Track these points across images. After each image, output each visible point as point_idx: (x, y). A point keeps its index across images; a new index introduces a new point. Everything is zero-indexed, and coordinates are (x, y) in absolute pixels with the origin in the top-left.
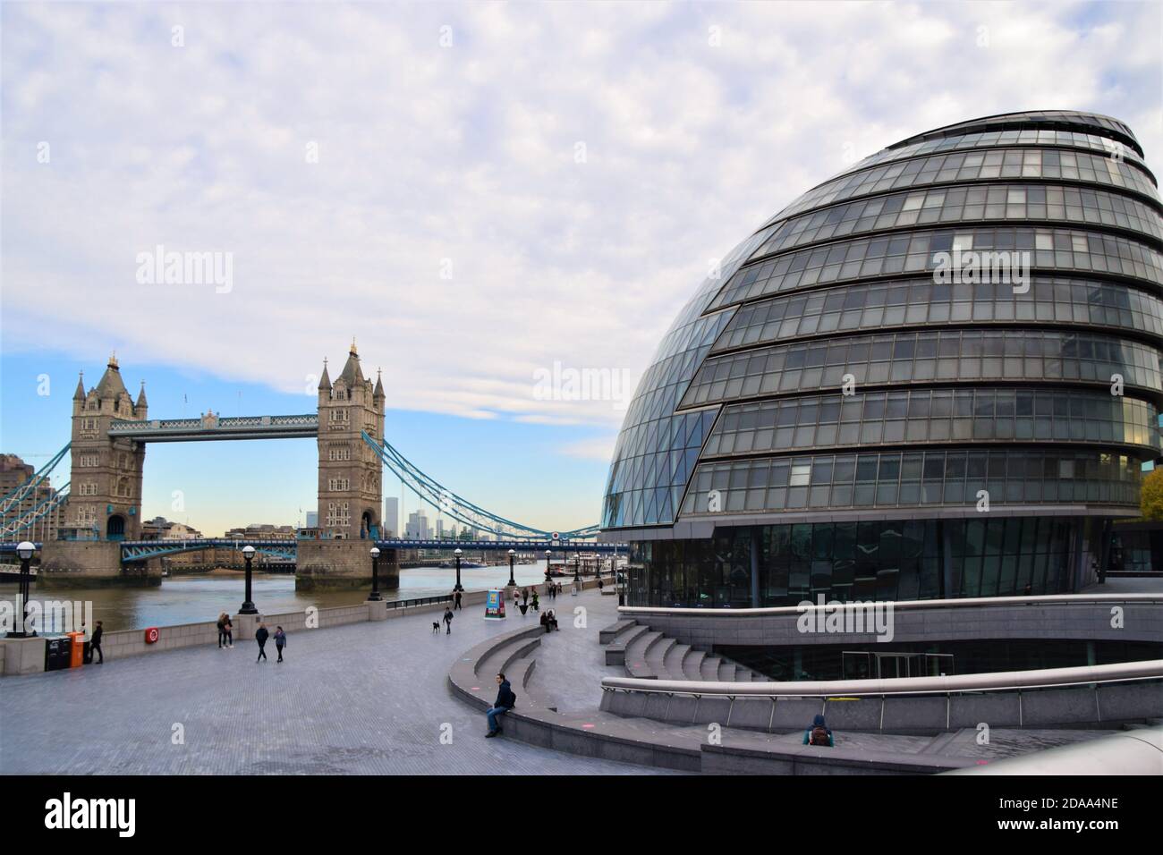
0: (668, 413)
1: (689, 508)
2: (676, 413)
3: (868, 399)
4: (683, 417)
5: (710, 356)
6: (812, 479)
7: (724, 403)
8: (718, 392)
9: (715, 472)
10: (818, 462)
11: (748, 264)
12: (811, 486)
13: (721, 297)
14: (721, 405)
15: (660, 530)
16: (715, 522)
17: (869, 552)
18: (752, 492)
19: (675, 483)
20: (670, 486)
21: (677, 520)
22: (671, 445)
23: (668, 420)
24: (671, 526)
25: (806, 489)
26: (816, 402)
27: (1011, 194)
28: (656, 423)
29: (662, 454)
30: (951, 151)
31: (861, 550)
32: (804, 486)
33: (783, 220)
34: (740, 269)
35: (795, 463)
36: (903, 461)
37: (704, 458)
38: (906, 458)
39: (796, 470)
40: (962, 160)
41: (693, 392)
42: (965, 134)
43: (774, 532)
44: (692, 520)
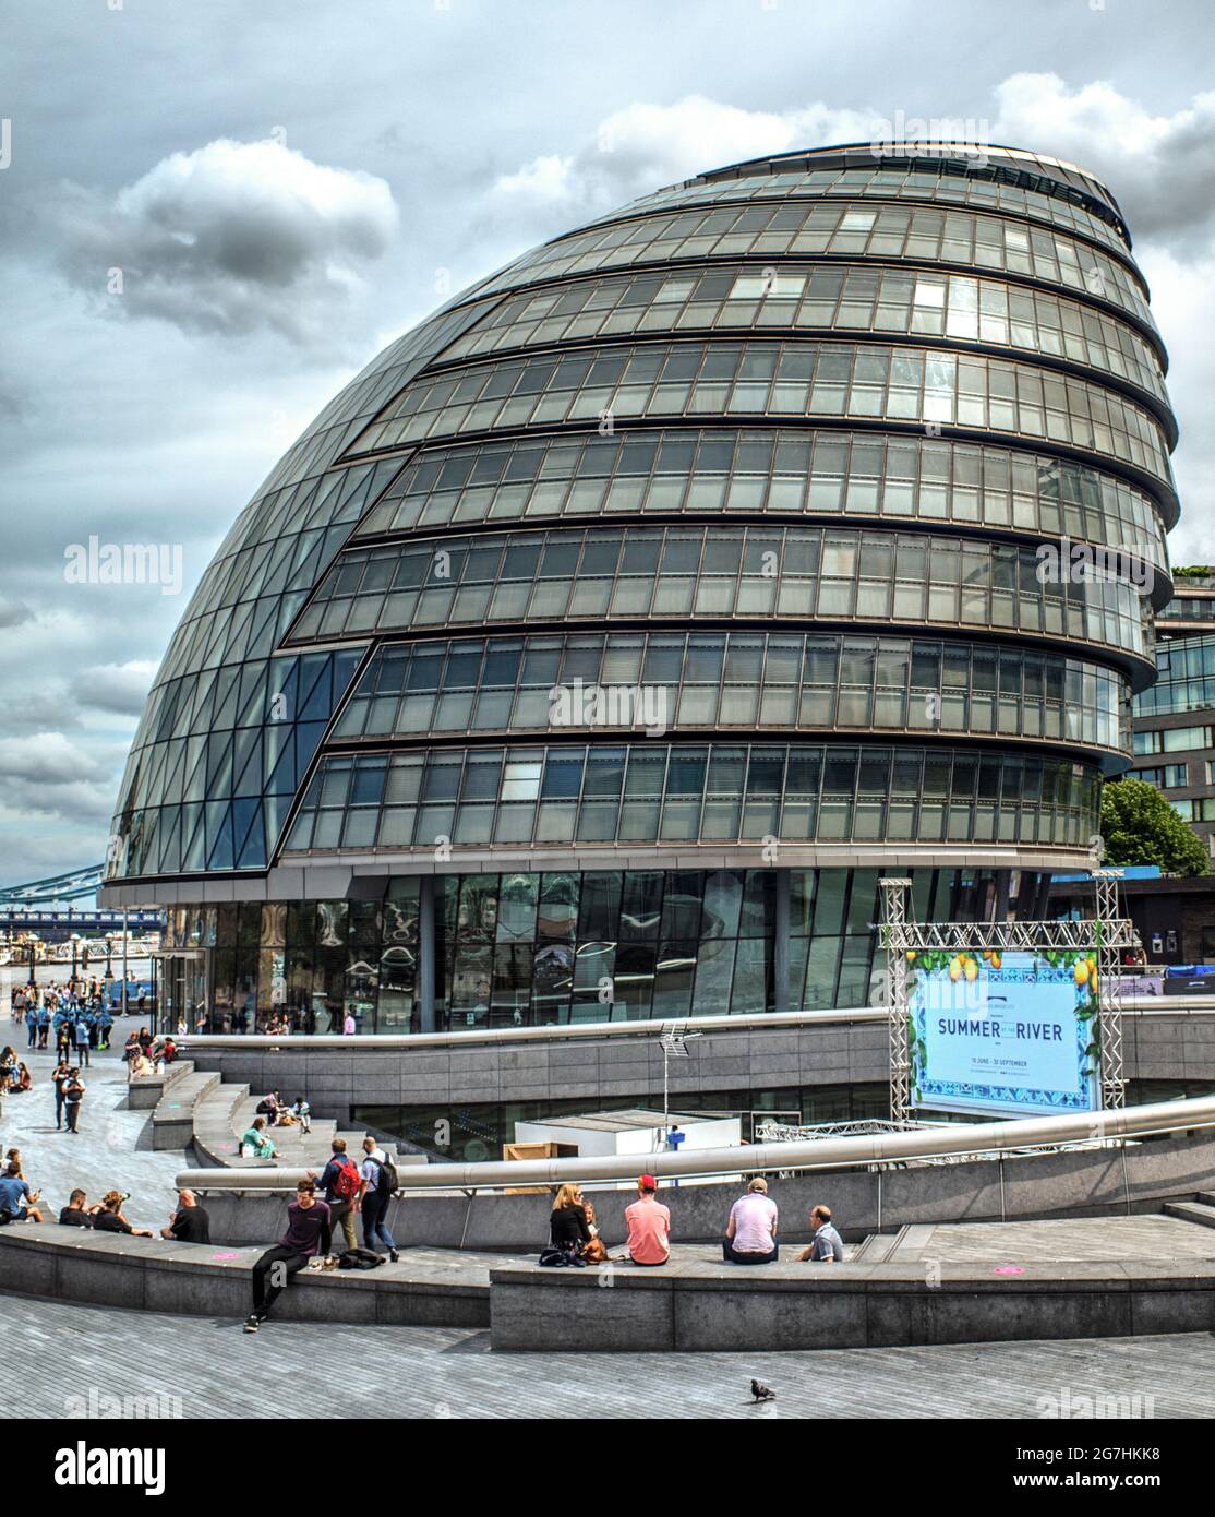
0: (263, 651)
1: (301, 839)
2: (277, 653)
3: (653, 644)
4: (293, 661)
5: (351, 544)
6: (544, 790)
7: (377, 639)
8: (366, 615)
9: (357, 771)
10: (556, 757)
11: (431, 371)
12: (542, 802)
13: (375, 432)
14: (371, 641)
15: (239, 883)
16: (353, 867)
17: (643, 925)
18: (427, 810)
19: (273, 790)
20: (264, 795)
21: (275, 864)
22: (266, 716)
23: (261, 666)
24: (264, 875)
25: (532, 806)
26: (555, 645)
27: (920, 288)
28: (236, 670)
29: (246, 732)
30: (820, 196)
31: (628, 922)
32: (528, 802)
33: (503, 292)
34: (415, 380)
35: (514, 757)
36: (712, 760)
37: (335, 742)
38: (718, 754)
39: (513, 771)
40: (838, 216)
41: (316, 613)
42: (845, 169)
43: (466, 888)
44: (304, 862)
